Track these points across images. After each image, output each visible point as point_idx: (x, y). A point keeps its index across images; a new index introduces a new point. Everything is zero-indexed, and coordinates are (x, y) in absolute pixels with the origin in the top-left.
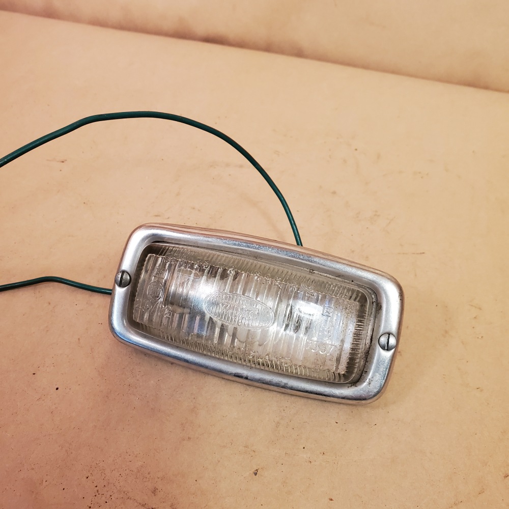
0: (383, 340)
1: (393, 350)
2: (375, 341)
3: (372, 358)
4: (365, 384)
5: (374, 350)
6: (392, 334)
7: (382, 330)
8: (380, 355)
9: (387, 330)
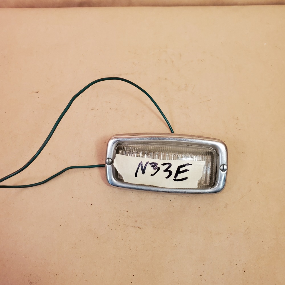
0: (222, 167)
1: (226, 171)
2: (218, 169)
3: (218, 175)
4: (217, 186)
5: (218, 172)
6: (225, 165)
7: (220, 164)
8: (221, 174)
9: (223, 164)
